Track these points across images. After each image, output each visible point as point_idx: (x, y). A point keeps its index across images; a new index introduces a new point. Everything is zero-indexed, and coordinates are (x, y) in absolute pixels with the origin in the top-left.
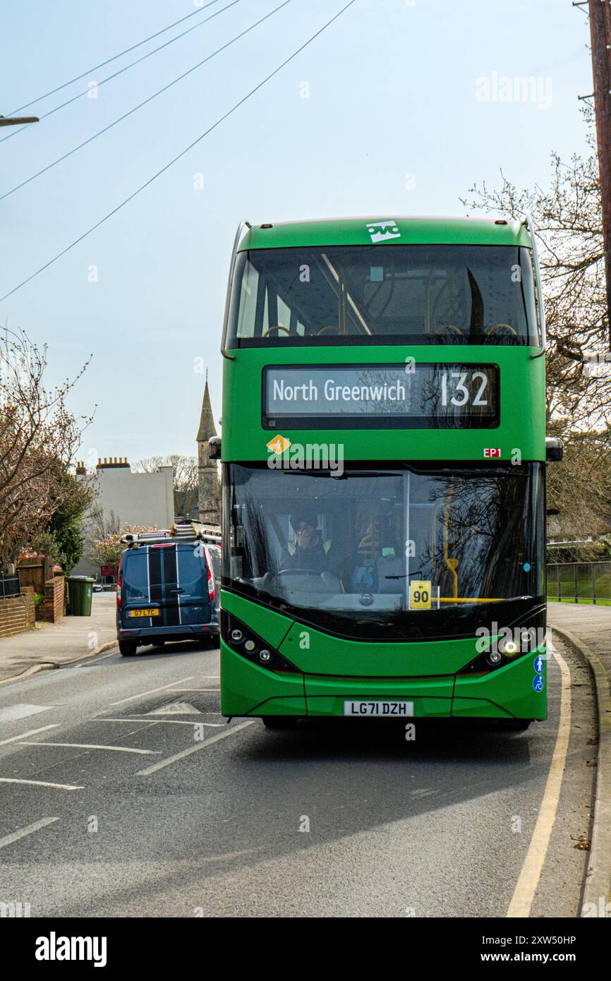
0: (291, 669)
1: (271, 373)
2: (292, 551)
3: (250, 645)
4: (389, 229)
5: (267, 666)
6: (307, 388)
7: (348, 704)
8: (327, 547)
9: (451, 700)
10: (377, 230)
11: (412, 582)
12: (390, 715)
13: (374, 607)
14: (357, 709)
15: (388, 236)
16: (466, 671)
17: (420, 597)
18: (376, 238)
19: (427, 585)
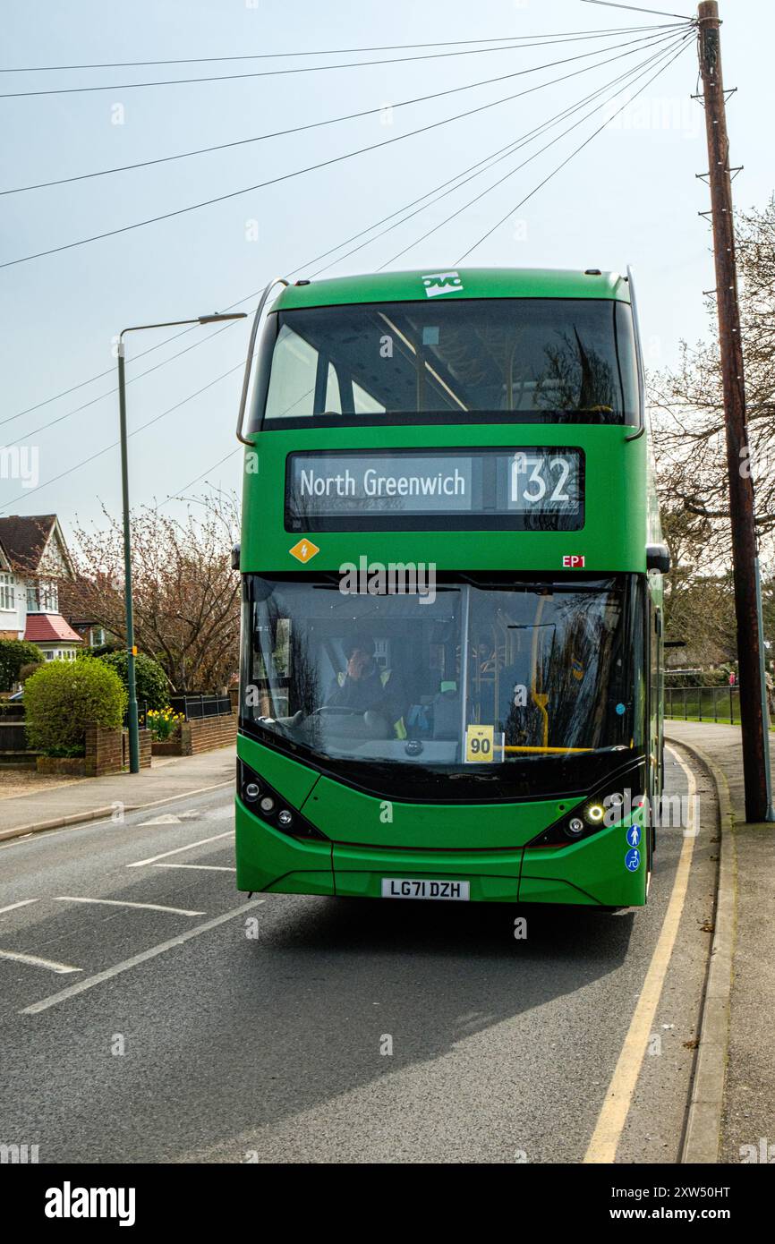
0: (316, 836)
1: (298, 462)
2: (342, 682)
3: (267, 804)
4: (450, 281)
5: (288, 831)
6: (343, 480)
7: (386, 883)
8: (385, 678)
9: (516, 881)
10: (434, 282)
11: (469, 726)
12: (439, 897)
13: (422, 759)
14: (398, 888)
15: (448, 289)
16: (537, 843)
17: (477, 746)
18: (433, 292)
19: (488, 732)
